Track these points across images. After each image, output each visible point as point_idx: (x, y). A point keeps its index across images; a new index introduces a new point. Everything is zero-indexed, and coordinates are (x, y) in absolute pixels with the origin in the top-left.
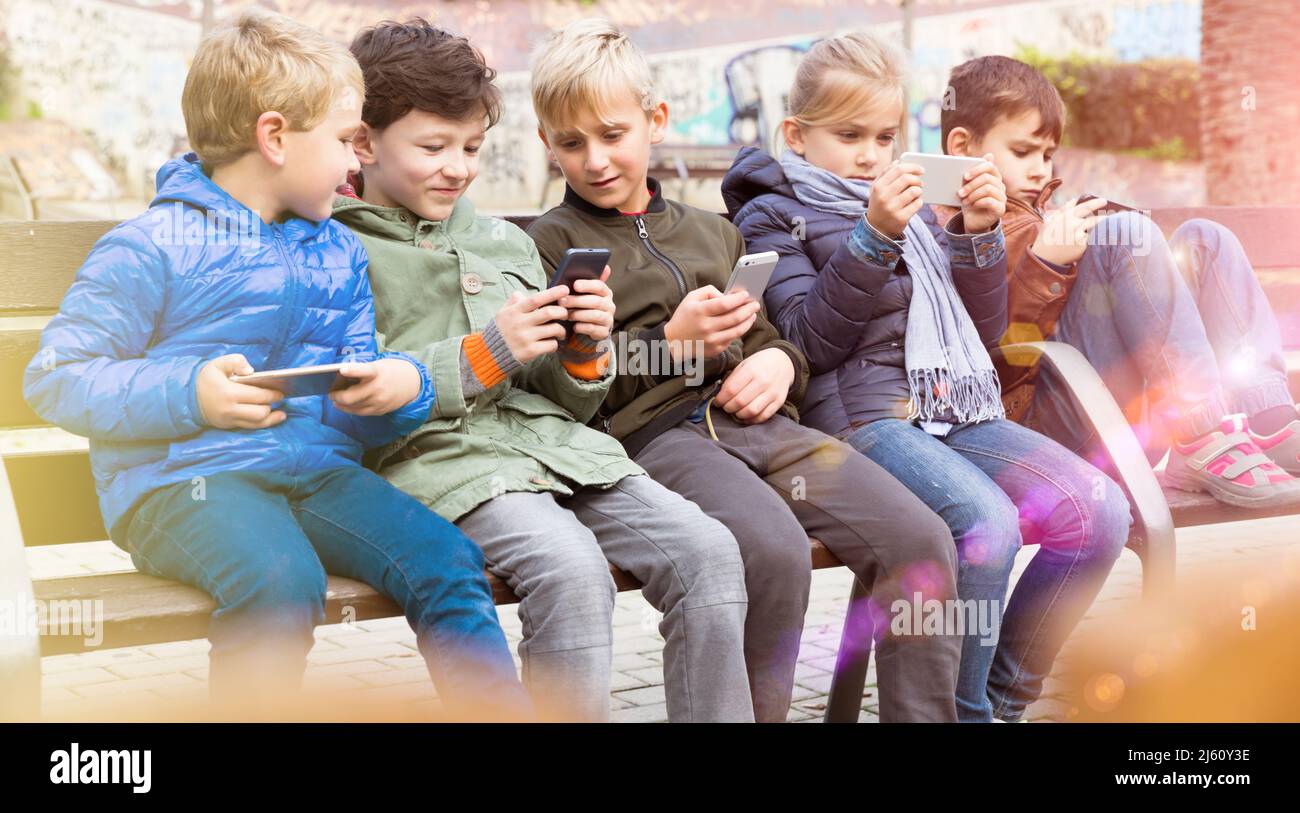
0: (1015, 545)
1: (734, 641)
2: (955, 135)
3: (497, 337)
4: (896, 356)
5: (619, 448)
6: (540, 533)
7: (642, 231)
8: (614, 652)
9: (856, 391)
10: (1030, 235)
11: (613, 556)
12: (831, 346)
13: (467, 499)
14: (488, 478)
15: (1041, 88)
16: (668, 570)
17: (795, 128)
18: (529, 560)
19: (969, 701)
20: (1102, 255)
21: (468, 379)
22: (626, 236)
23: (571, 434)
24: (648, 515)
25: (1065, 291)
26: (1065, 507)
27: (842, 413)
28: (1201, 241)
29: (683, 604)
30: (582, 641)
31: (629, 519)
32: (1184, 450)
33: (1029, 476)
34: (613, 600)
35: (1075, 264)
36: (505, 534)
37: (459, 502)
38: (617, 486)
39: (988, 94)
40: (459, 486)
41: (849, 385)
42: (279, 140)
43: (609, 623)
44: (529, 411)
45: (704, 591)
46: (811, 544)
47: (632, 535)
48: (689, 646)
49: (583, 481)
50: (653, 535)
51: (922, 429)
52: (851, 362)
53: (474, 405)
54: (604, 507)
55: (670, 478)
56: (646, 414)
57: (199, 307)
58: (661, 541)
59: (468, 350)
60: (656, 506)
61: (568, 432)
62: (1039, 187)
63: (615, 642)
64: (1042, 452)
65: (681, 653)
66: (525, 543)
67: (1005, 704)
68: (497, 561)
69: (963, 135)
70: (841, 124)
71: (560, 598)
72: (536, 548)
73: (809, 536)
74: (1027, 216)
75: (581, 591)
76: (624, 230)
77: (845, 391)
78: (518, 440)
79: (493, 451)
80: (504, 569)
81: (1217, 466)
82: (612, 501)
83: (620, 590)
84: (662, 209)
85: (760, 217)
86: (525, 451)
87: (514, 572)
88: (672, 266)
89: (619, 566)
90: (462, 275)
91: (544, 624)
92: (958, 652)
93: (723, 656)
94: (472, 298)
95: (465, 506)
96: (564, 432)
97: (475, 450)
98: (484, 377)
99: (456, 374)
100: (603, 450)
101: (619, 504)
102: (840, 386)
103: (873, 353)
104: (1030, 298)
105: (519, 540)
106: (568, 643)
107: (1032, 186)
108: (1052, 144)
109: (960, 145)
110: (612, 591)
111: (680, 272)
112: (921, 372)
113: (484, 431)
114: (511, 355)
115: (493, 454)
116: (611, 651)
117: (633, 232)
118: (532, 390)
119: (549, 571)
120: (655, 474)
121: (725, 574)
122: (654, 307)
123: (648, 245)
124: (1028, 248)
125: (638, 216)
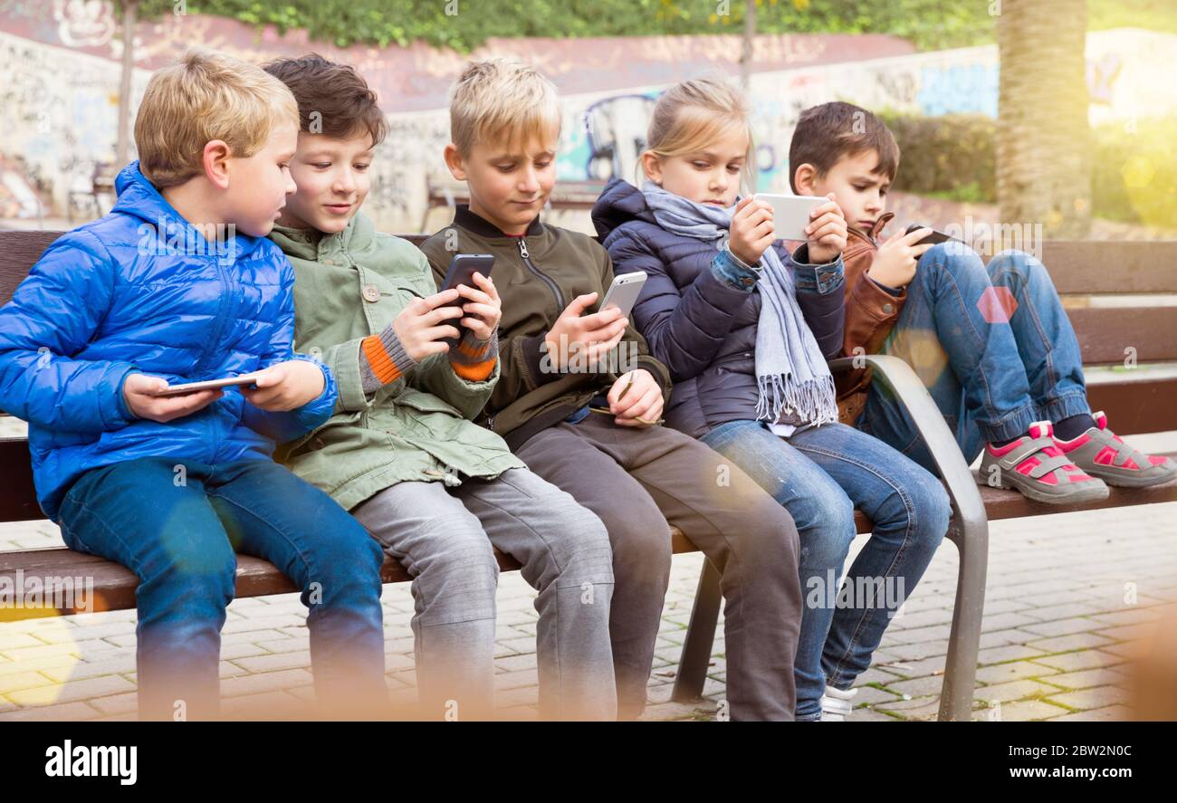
0: (850, 535)
1: (601, 618)
2: (802, 170)
3: (393, 338)
4: (748, 365)
5: (502, 443)
6: (431, 518)
7: (524, 251)
8: (497, 623)
9: (714, 395)
10: (866, 261)
11: (495, 539)
12: (691, 357)
13: (365, 488)
14: (385, 468)
15: (879, 130)
16: (544, 553)
17: (654, 160)
18: (421, 542)
19: (806, 671)
20: (929, 280)
21: (368, 376)
22: (509, 255)
23: (459, 430)
24: (527, 504)
25: (896, 310)
26: (894, 501)
27: (700, 414)
28: (1013, 269)
29: (557, 584)
30: (469, 615)
31: (511, 508)
32: (997, 452)
33: (862, 474)
34: (496, 578)
35: (905, 287)
36: (400, 518)
37: (359, 491)
38: (501, 477)
39: (833, 135)
40: (358, 475)
41: (707, 389)
42: (224, 166)
43: (493, 599)
44: (422, 408)
45: (575, 572)
46: (670, 531)
47: (513, 521)
48: (560, 621)
49: (471, 473)
50: (532, 521)
51: (770, 431)
52: (709, 371)
53: (374, 400)
54: (488, 496)
55: (548, 470)
56: (526, 413)
57: (142, 311)
58: (539, 527)
59: (367, 351)
60: (536, 496)
61: (456, 428)
62: (874, 219)
63: (498, 616)
64: (874, 453)
65: (554, 627)
66: (418, 527)
67: (838, 674)
68: (392, 543)
69: (809, 171)
70: (695, 153)
71: (449, 576)
72: (428, 532)
73: (670, 524)
74: (863, 244)
75: (469, 570)
76: (508, 250)
77: (701, 395)
78: (412, 434)
79: (390, 444)
80: (399, 551)
81: (1025, 467)
82: (495, 491)
83: (502, 571)
84: (540, 233)
85: (625, 242)
86: (419, 445)
87: (407, 552)
88: (550, 282)
89: (502, 549)
90: (362, 286)
91: (435, 600)
92: (798, 628)
93: (589, 630)
94: (371, 306)
95: (364, 493)
96: (453, 428)
97: (374, 443)
98: (380, 374)
99: (355, 372)
100: (489, 445)
101: (502, 494)
102: (698, 390)
103: (728, 362)
104: (865, 317)
105: (412, 524)
106: (456, 617)
107: (868, 217)
108: (887, 181)
109: (806, 179)
110: (495, 570)
111: (557, 287)
112: (769, 377)
113: (382, 425)
114: (405, 354)
115: (390, 447)
116: (494, 624)
117: (515, 251)
118: (424, 390)
119: (441, 552)
120: (534, 468)
121: (596, 558)
122: (534, 317)
123: (528, 264)
124: (864, 272)
125: (520, 238)
